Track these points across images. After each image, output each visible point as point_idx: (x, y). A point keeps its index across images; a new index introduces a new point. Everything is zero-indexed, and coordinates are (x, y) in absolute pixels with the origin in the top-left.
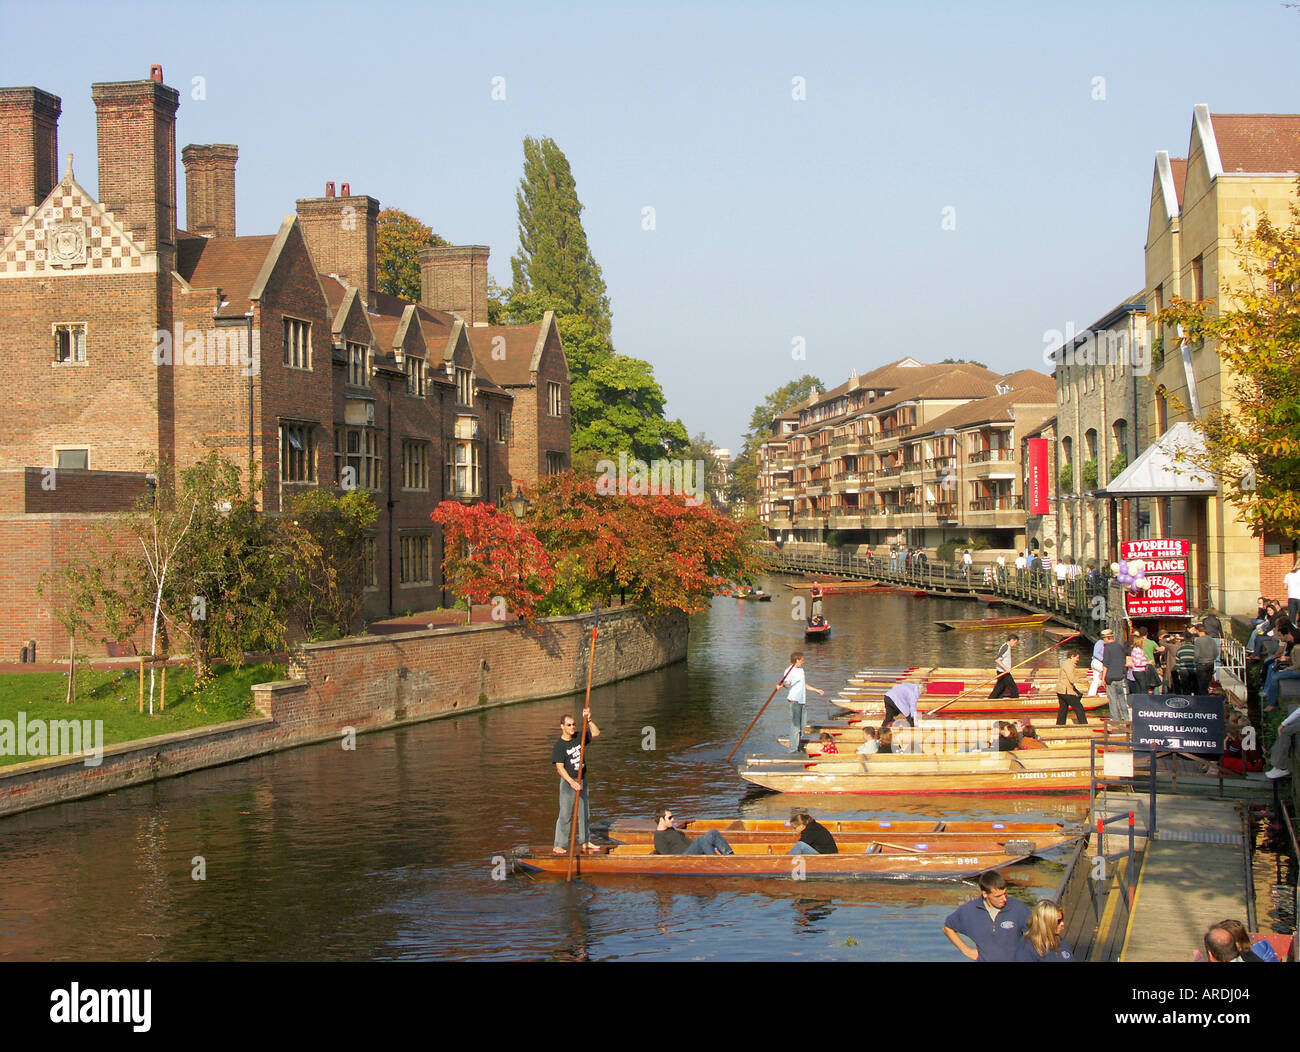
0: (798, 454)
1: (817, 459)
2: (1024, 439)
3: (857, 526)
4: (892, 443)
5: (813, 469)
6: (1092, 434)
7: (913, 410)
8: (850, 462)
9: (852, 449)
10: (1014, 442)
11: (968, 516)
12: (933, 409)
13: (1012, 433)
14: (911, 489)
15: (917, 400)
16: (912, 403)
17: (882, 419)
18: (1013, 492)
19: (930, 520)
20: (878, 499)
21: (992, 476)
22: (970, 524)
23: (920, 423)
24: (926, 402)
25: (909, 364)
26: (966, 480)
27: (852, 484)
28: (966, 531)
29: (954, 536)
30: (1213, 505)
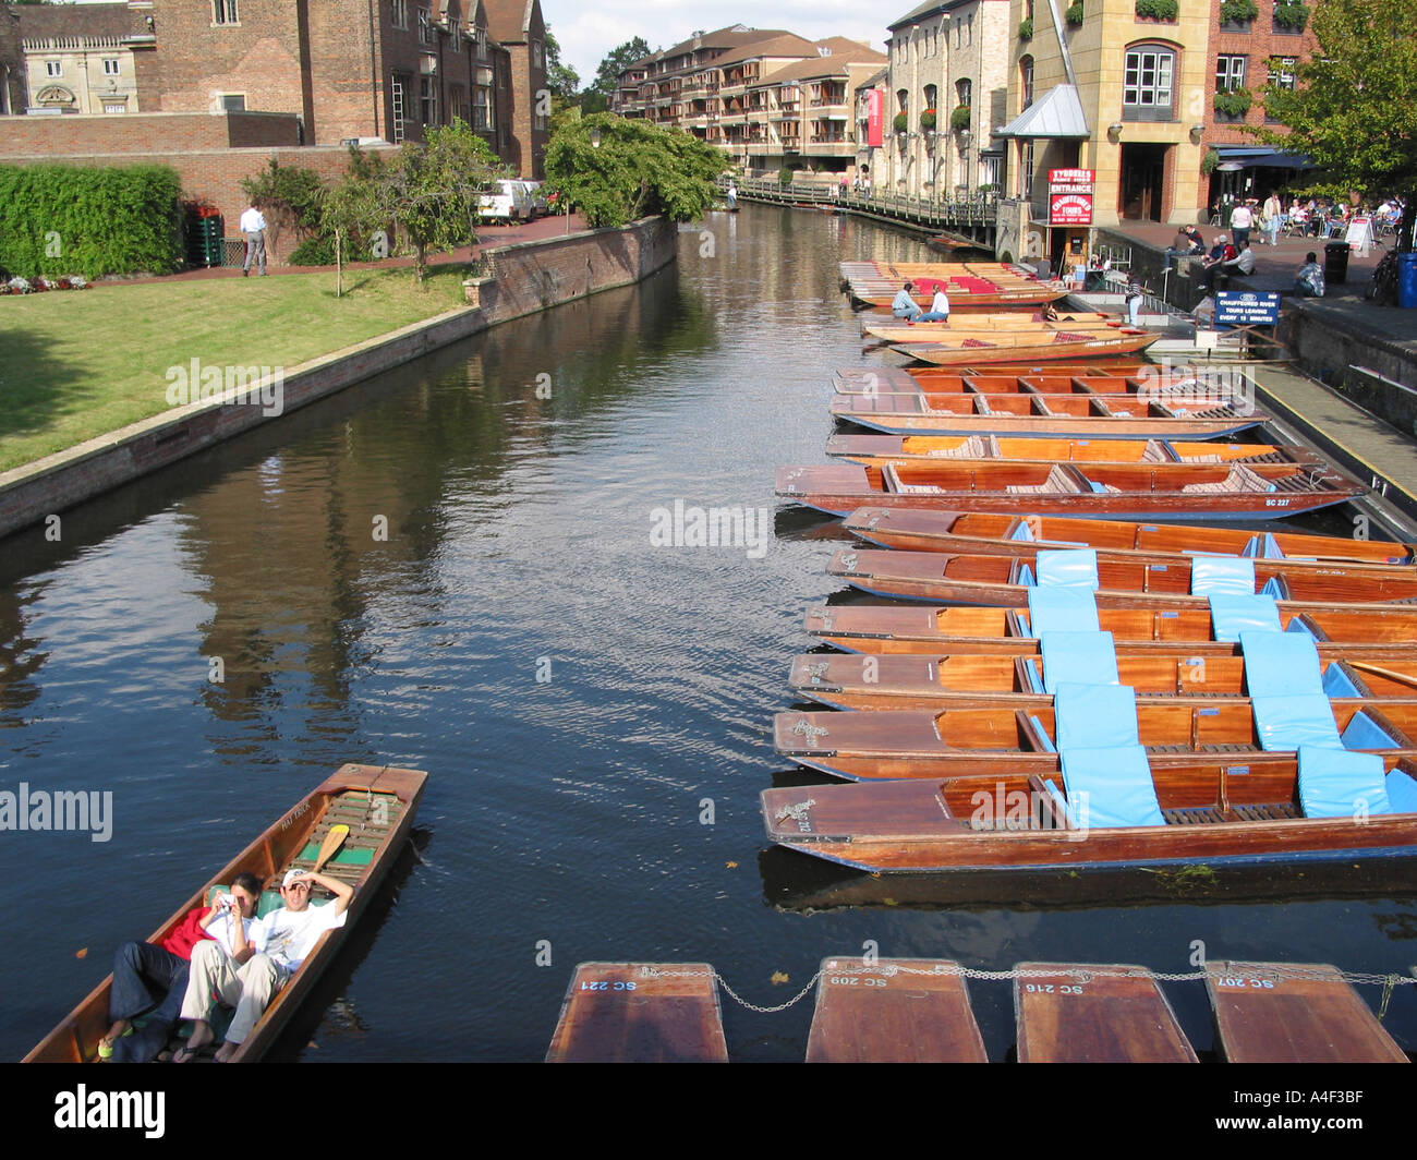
0: (650, 97)
1: (667, 101)
2: (857, 90)
4: (735, 90)
5: (662, 109)
6: (931, 89)
7: (757, 66)
8: (700, 106)
9: (702, 93)
10: (848, 92)
11: (807, 146)
12: (772, 66)
13: (847, 87)
14: (756, 126)
15: (761, 57)
16: (757, 60)
17: (727, 72)
18: (846, 129)
19: (775, 147)
20: (722, 133)
21: (831, 118)
22: (810, 153)
23: (761, 76)
24: (767, 60)
25: (740, 29)
26: (808, 120)
27: (702, 122)
28: (806, 158)
29: (793, 161)
30: (1085, 146)
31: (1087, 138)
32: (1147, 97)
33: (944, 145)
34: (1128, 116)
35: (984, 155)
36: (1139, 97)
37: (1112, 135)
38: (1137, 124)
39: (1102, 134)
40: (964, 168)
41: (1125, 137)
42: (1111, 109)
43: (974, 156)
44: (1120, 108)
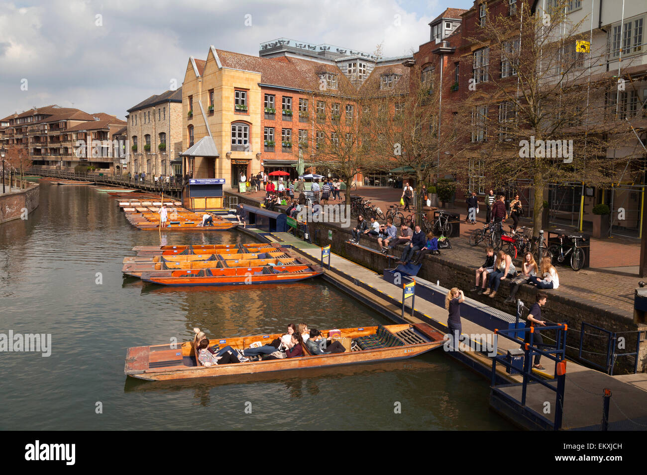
2: (114, 135)
3: (41, 159)
4: (55, 133)
6: (147, 136)
7: (66, 123)
8: (37, 139)
9: (37, 134)
10: (109, 136)
11: (91, 158)
12: (73, 124)
13: (109, 134)
14: (66, 148)
15: (67, 120)
16: (66, 121)
17: (51, 125)
19: (76, 157)
20: (49, 151)
22: (94, 160)
23: (68, 127)
24: (71, 121)
25: (55, 107)
27: (39, 145)
29: (85, 164)
30: (217, 160)
31: (218, 157)
32: (240, 142)
33: (154, 159)
34: (234, 149)
35: (172, 163)
36: (237, 142)
37: (227, 156)
38: (237, 152)
39: (224, 155)
40: (164, 168)
41: (232, 156)
42: (227, 147)
43: (168, 163)
44: (230, 146)
